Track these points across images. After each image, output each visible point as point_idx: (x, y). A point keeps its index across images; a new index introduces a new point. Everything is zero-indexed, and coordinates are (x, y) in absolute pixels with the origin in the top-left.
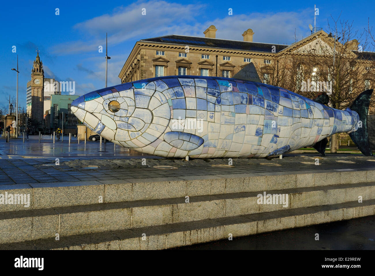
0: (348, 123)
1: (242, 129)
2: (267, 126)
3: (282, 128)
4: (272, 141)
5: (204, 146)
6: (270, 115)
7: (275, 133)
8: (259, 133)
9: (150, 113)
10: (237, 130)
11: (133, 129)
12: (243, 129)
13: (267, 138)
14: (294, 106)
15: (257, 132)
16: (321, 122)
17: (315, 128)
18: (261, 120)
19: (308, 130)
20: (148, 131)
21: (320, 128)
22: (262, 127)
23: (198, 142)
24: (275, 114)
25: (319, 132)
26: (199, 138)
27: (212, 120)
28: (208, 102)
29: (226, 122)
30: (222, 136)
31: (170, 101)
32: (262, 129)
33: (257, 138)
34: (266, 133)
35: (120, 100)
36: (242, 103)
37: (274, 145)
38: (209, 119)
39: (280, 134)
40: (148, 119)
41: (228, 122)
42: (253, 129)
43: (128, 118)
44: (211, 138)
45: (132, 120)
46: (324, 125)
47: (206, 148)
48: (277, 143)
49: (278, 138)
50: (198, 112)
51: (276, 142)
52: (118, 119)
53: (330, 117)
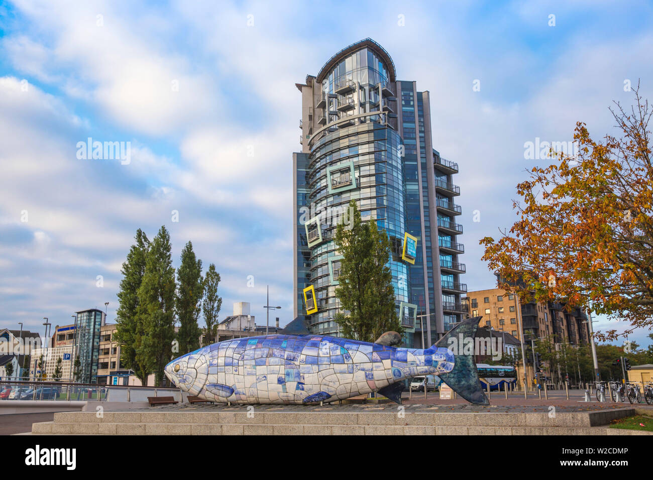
0: (420, 364)
1: (263, 379)
2: (288, 374)
3: (306, 376)
4: (298, 388)
5: (236, 394)
6: (290, 364)
7: (299, 380)
8: (281, 381)
9: (195, 371)
10: (258, 380)
11: (187, 383)
12: (265, 378)
13: (291, 386)
14: (321, 353)
15: (279, 381)
16: (368, 366)
17: (361, 373)
18: (282, 370)
19: (348, 375)
21: (367, 372)
22: (283, 376)
23: (229, 391)
24: (297, 363)
25: (369, 377)
26: (229, 388)
27: (237, 373)
28: (234, 359)
29: (248, 374)
30: (248, 385)
31: (208, 361)
32: (283, 377)
33: (280, 386)
34: (288, 381)
35: (180, 364)
36: (262, 357)
37: (302, 392)
38: (234, 372)
39: (306, 381)
40: (194, 375)
41: (250, 374)
42: (273, 378)
43: (183, 375)
44: (239, 387)
45: (186, 377)
46: (374, 369)
47: (238, 395)
48: (305, 390)
49: (303, 385)
50: (226, 367)
51: (303, 389)
52: (178, 376)
53: (382, 359)
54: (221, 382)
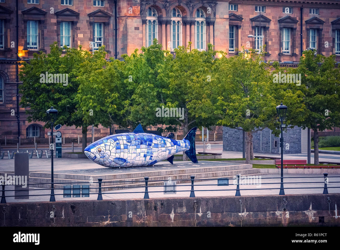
1: (139, 155)
2: (148, 153)
3: (154, 153)
6: (149, 148)
7: (151, 155)
8: (145, 156)
9: (110, 152)
10: (137, 156)
11: (105, 158)
13: (148, 158)
14: (158, 142)
15: (144, 155)
16: (170, 148)
17: (168, 151)
18: (146, 150)
19: (165, 152)
20: (109, 158)
21: (170, 151)
22: (146, 153)
23: (124, 161)
24: (151, 147)
25: (169, 153)
27: (129, 152)
28: (127, 145)
30: (132, 158)
31: (115, 147)
33: (144, 158)
34: (148, 156)
35: (101, 148)
36: (139, 144)
37: (151, 160)
39: (153, 156)
40: (109, 154)
41: (134, 153)
42: (142, 155)
43: (103, 154)
44: (129, 160)
45: (105, 155)
46: (172, 149)
47: (126, 163)
50: (125, 150)
51: (151, 159)
52: (100, 154)
53: (174, 145)
54: (122, 157)
